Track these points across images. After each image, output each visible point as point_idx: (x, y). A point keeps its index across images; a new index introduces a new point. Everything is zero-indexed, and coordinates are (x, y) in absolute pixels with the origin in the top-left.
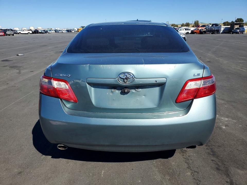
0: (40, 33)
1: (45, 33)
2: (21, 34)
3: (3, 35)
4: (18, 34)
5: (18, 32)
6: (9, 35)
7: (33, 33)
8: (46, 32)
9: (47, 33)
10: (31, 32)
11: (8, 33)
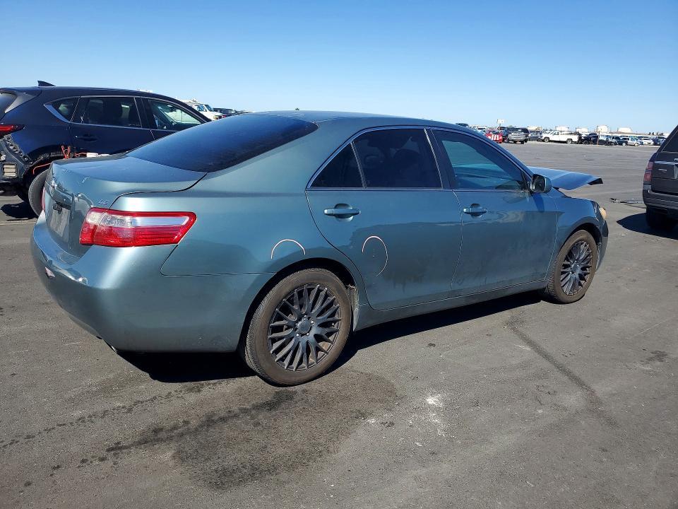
0: (602, 142)
1: (616, 144)
2: (550, 141)
3: (500, 140)
4: (543, 141)
5: (544, 135)
6: (515, 142)
7: (581, 141)
8: (621, 141)
9: (624, 144)
10: (575, 138)
11: (512, 136)
